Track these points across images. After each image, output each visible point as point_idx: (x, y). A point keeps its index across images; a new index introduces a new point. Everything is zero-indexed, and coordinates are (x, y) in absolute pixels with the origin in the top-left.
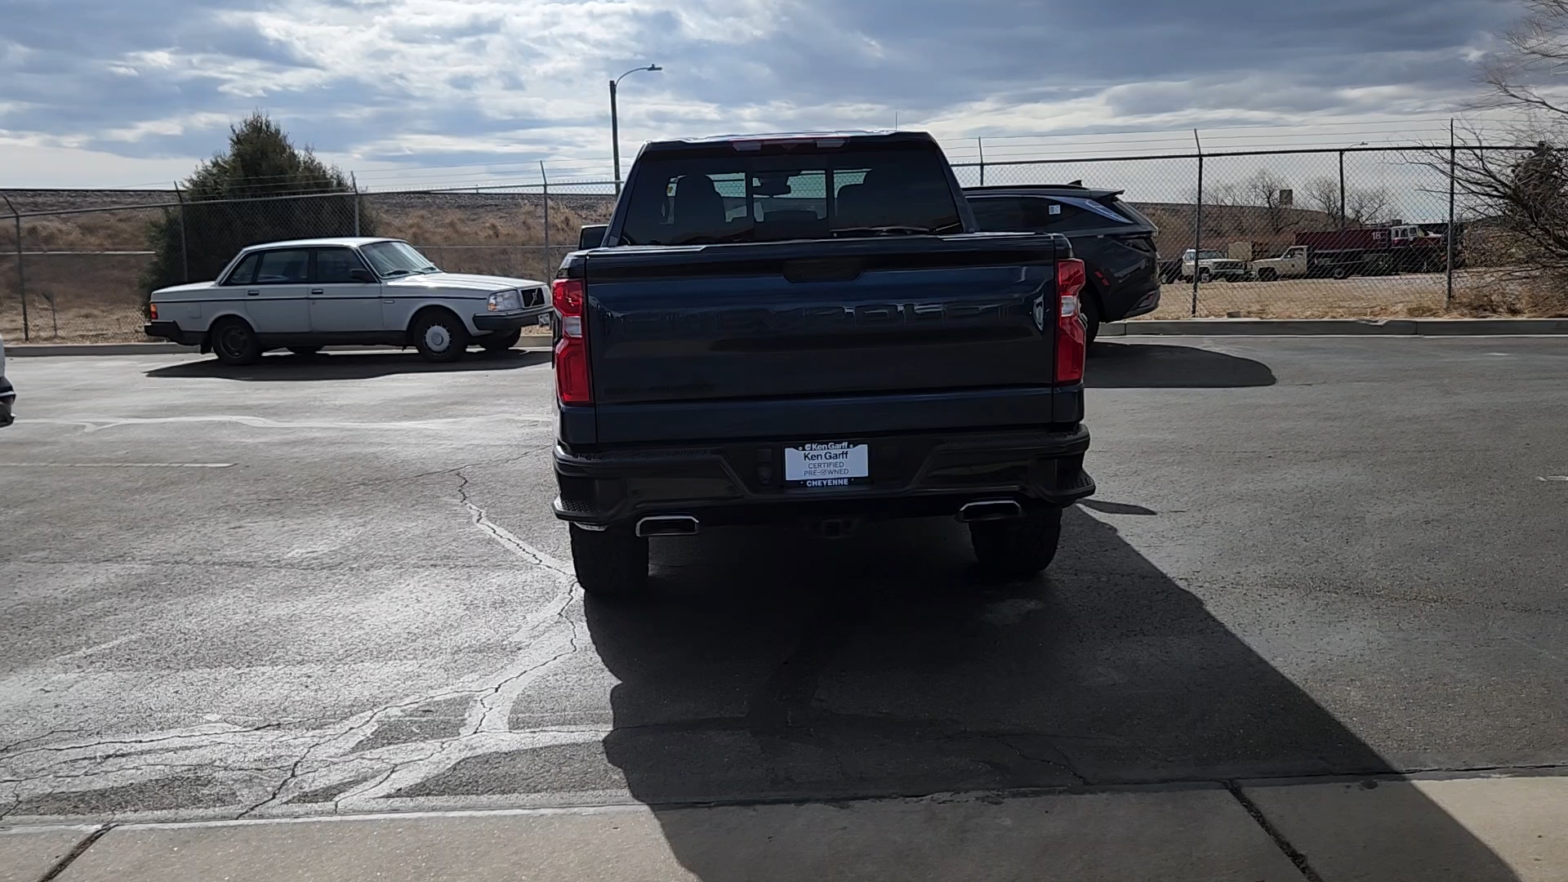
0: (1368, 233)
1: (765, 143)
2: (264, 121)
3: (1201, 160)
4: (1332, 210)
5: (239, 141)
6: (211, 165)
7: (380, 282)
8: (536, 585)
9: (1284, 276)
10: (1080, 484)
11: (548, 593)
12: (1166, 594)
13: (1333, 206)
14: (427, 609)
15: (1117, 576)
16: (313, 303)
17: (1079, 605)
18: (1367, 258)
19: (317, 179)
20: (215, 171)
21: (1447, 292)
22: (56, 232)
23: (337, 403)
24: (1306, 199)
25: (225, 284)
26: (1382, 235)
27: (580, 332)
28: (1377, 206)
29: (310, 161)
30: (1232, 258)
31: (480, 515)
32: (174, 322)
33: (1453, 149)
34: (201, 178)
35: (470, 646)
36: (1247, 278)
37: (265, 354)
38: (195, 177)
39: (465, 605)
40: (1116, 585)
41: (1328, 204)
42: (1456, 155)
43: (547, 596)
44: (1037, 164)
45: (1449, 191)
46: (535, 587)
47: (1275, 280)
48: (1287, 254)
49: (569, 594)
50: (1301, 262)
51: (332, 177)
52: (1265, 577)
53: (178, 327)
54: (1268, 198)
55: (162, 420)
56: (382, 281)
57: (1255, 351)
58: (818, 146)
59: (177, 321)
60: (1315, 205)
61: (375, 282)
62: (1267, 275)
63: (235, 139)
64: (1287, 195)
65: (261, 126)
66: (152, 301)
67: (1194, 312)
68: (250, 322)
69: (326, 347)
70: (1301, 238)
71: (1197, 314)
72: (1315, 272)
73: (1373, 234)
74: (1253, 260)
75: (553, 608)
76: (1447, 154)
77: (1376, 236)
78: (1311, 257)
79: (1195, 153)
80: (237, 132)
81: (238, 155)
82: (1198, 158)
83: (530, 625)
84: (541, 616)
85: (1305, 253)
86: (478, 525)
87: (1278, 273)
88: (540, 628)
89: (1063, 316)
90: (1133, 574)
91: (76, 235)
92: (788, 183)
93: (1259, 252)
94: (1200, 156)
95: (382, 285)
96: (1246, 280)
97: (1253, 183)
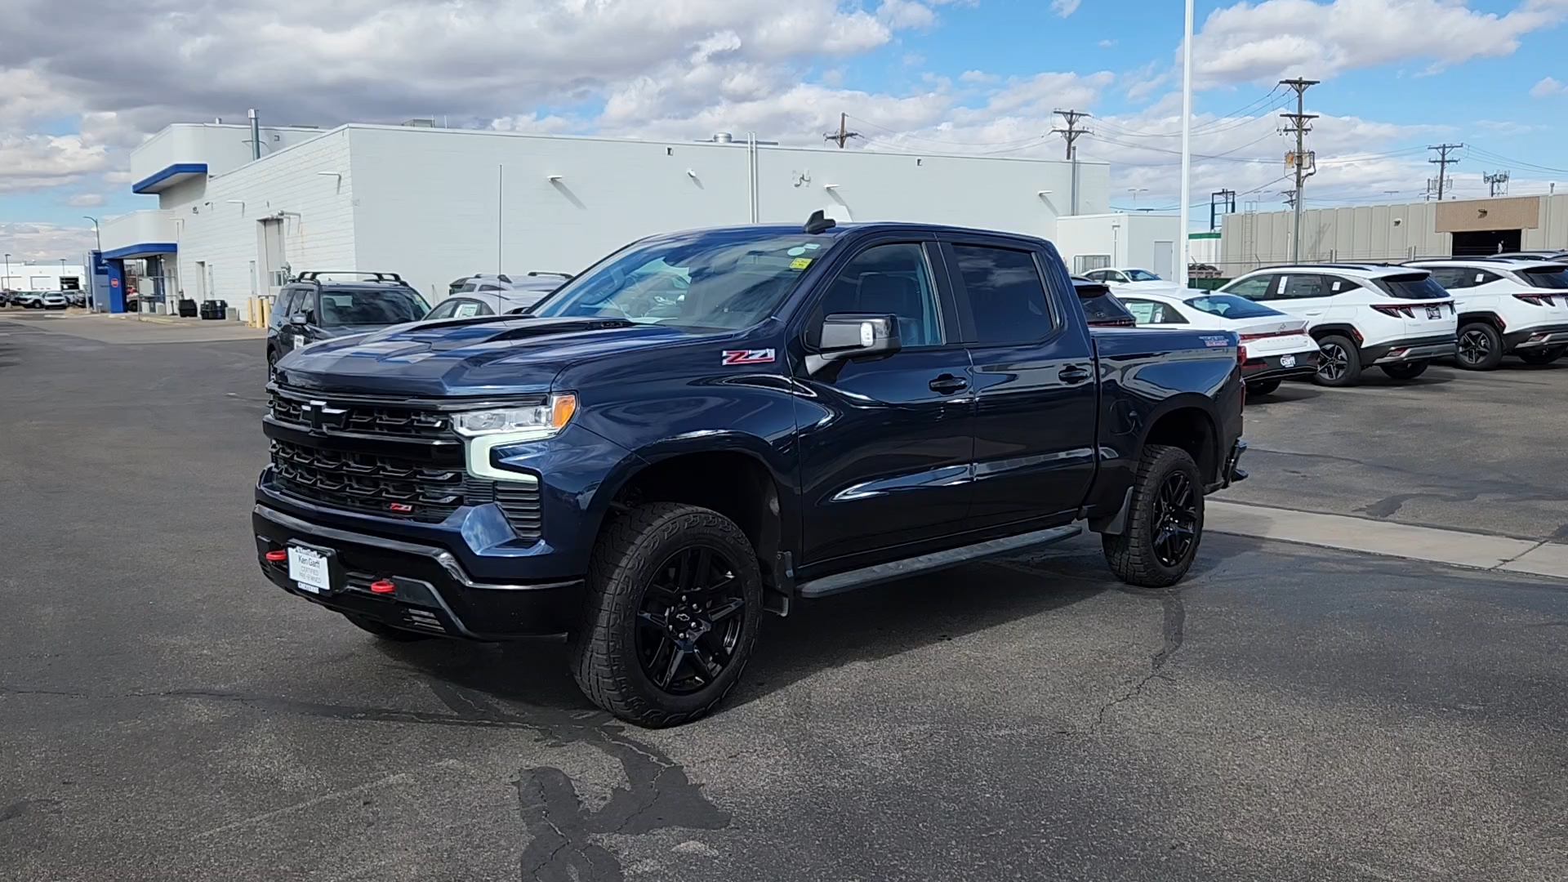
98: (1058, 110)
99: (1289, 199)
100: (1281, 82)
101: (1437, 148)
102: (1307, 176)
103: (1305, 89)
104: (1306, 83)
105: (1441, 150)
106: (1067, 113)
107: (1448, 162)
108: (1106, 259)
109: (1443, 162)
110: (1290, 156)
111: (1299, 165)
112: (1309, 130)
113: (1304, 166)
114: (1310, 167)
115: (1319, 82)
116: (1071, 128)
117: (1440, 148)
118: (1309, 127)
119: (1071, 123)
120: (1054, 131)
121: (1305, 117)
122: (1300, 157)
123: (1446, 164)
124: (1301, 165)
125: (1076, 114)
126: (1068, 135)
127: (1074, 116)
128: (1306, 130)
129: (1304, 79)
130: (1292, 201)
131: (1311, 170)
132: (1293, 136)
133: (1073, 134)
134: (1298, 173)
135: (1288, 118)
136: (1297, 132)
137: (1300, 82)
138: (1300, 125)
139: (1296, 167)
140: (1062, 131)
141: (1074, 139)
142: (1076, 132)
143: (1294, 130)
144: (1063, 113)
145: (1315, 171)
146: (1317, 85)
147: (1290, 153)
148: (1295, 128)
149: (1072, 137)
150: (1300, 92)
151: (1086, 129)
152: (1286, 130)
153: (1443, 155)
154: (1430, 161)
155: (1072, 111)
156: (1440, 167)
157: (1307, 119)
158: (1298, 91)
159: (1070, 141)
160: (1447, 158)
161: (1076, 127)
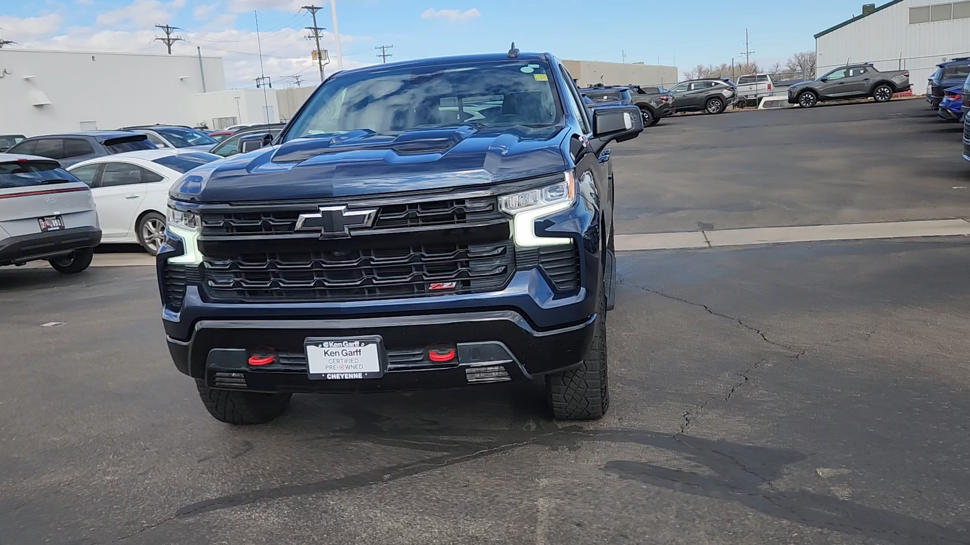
98: (157, 25)
99: (297, 81)
100: (302, 8)
101: (380, 48)
102: (325, 65)
103: (316, 12)
104: (316, 8)
105: (382, 49)
106: (165, 27)
107: (387, 55)
108: (233, 120)
109: (384, 56)
110: (314, 52)
111: (320, 58)
112: (322, 37)
113: (322, 58)
114: (326, 59)
115: (323, 8)
116: (168, 37)
117: (381, 48)
118: (321, 35)
119: (168, 34)
120: (156, 39)
121: (319, 29)
122: (319, 54)
123: (385, 57)
124: (321, 58)
125: (171, 28)
126: (167, 42)
127: (169, 29)
128: (320, 37)
129: (315, 6)
130: (298, 82)
131: (327, 61)
132: (314, 40)
133: (171, 41)
134: (320, 63)
135: (309, 30)
136: (315, 38)
137: (312, 8)
138: (316, 34)
139: (318, 59)
140: (163, 39)
141: (172, 44)
142: (173, 39)
143: (314, 37)
144: (162, 27)
145: (329, 61)
146: (322, 9)
147: (314, 51)
148: (314, 36)
149: (171, 43)
150: (313, 13)
151: (179, 38)
152: (309, 37)
153: (384, 52)
154: (377, 56)
155: (167, 25)
156: (383, 59)
157: (320, 30)
158: (312, 13)
159: (169, 45)
160: (386, 54)
161: (172, 36)
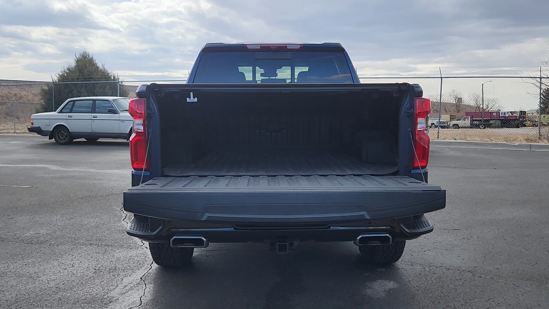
0: (491, 113)
1: (262, 45)
2: (87, 54)
3: (442, 79)
4: (478, 105)
5: (78, 61)
6: (67, 69)
7: (119, 114)
8: (136, 259)
9: (462, 127)
10: (425, 226)
11: (140, 264)
12: (462, 281)
13: (478, 103)
14: (75, 272)
15: (434, 267)
16: (93, 121)
17: (417, 286)
18: (491, 122)
19: (105, 76)
20: (68, 71)
21: (538, 133)
22: (24, 96)
23: (92, 161)
24: (468, 100)
25: (59, 113)
26: (496, 114)
27: (143, 129)
28: (494, 104)
29: (103, 69)
30: (442, 120)
31: (126, 217)
32: (40, 127)
33: (541, 78)
34: (63, 74)
35: (85, 299)
36: (448, 127)
37: (74, 140)
38: (60, 74)
39: (95, 270)
40: (434, 273)
41: (476, 102)
42: (542, 80)
43: (140, 265)
44: (378, 79)
45: (539, 94)
46: (135, 260)
47: (459, 128)
48: (463, 119)
49: (151, 265)
50: (468, 122)
51: (111, 76)
52: (513, 272)
53: (40, 128)
54: (455, 100)
55: (17, 165)
56: (120, 113)
57: (468, 154)
58: (288, 48)
59: (40, 126)
60: (472, 103)
61: (117, 114)
62: (456, 126)
63: (76, 60)
64: (460, 100)
65: (86, 56)
66: (31, 118)
67: (438, 137)
68: (68, 128)
69: (100, 138)
70: (467, 114)
71: (439, 138)
72: (473, 126)
73: (493, 113)
74: (450, 121)
75: (139, 274)
76: (539, 80)
77: (495, 114)
78: (473, 121)
79: (440, 77)
80: (77, 57)
81: (76, 67)
82: (441, 78)
83: (124, 284)
84: (131, 278)
85: (469, 119)
86: (123, 222)
87: (459, 126)
88: (127, 288)
89: (418, 130)
90: (442, 266)
91: (31, 96)
92: (277, 72)
93: (452, 118)
94: (442, 78)
95: (120, 115)
96: (447, 128)
97: (450, 94)
